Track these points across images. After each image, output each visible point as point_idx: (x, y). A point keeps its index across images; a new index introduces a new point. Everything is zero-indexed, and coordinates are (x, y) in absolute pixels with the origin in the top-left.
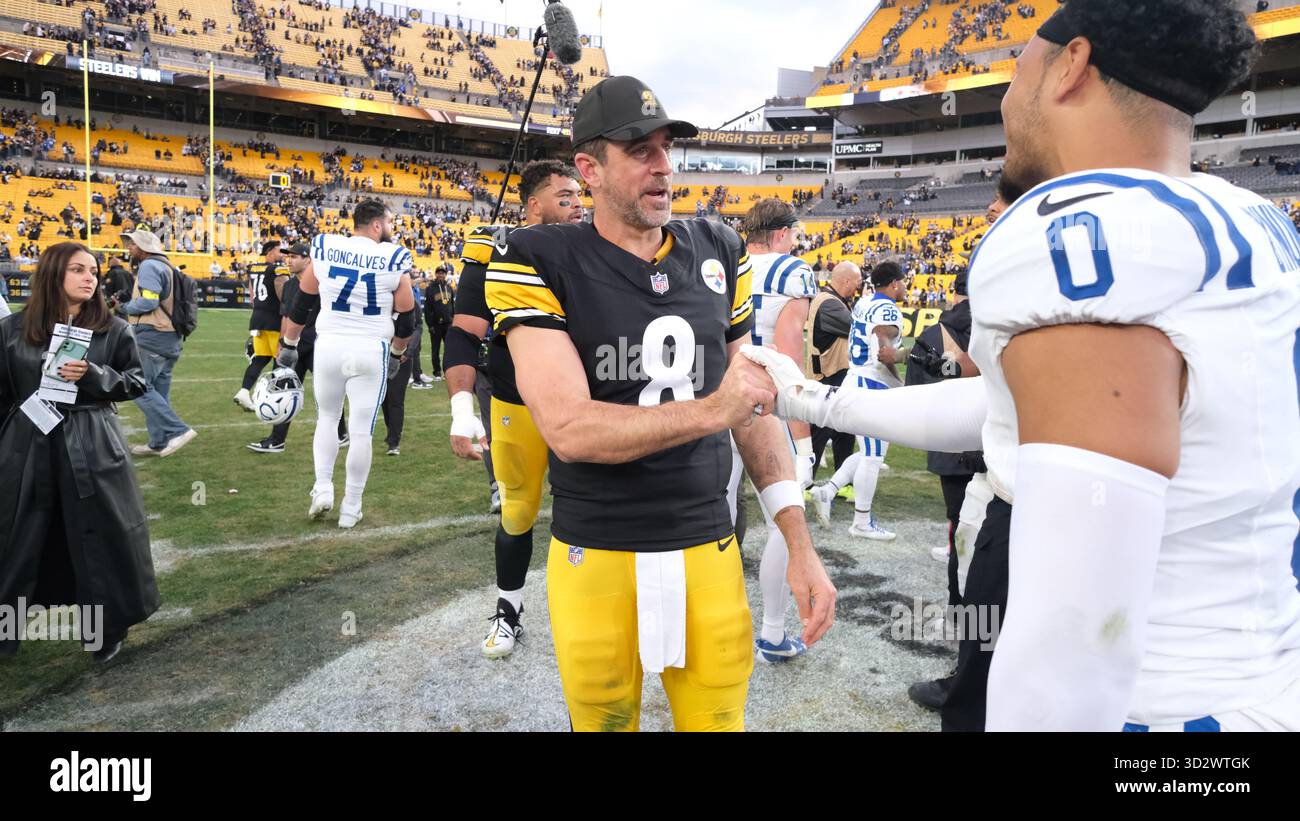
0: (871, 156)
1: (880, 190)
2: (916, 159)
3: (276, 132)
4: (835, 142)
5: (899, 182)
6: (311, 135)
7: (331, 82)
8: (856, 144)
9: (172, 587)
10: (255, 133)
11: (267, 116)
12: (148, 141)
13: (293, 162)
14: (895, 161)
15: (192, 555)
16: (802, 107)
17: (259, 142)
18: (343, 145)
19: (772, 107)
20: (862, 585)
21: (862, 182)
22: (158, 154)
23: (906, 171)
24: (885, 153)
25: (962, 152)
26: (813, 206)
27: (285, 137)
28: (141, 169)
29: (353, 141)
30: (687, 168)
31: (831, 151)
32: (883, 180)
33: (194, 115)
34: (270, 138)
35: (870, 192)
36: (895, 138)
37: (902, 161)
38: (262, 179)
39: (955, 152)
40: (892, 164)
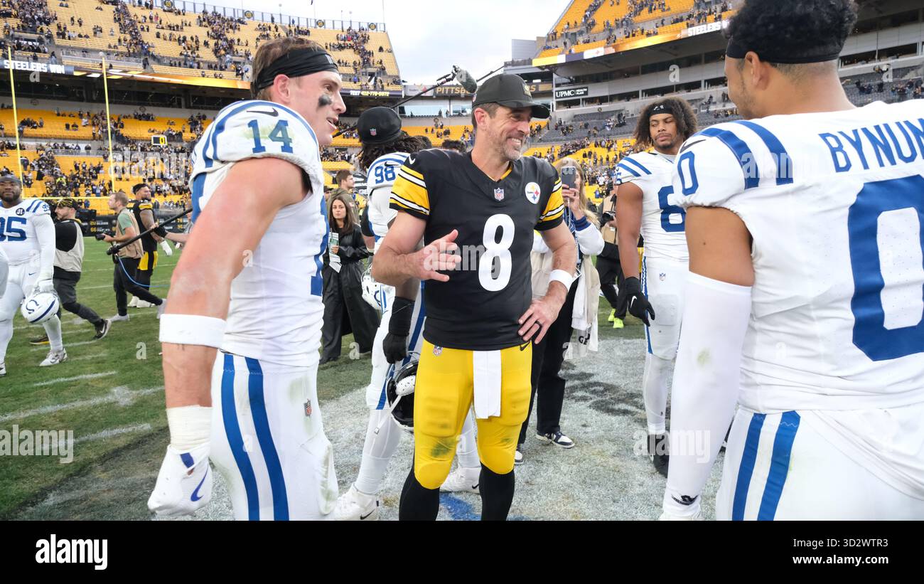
0: (581, 97)
1: (588, 121)
2: (611, 98)
3: (154, 105)
4: (555, 89)
5: (601, 115)
6: (179, 106)
7: (191, 67)
8: (570, 90)
9: (135, 413)
10: (139, 107)
11: (146, 94)
12: (58, 117)
13: (168, 127)
14: (598, 101)
15: (143, 394)
16: (530, 66)
17: (142, 114)
18: (202, 112)
19: (509, 67)
20: (579, 379)
21: (575, 116)
22: (67, 126)
23: (606, 107)
24: (590, 95)
25: (643, 91)
26: (542, 135)
27: (161, 109)
28: (55, 138)
29: (210, 109)
30: (452, 114)
31: (552, 96)
32: (590, 114)
33: (92, 97)
34: (149, 110)
35: (581, 123)
36: (597, 84)
37: (602, 100)
38: (147, 140)
39: (638, 92)
40: (595, 102)
